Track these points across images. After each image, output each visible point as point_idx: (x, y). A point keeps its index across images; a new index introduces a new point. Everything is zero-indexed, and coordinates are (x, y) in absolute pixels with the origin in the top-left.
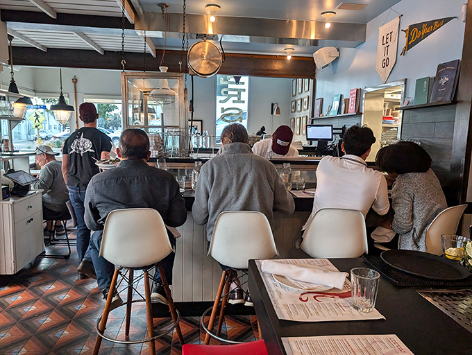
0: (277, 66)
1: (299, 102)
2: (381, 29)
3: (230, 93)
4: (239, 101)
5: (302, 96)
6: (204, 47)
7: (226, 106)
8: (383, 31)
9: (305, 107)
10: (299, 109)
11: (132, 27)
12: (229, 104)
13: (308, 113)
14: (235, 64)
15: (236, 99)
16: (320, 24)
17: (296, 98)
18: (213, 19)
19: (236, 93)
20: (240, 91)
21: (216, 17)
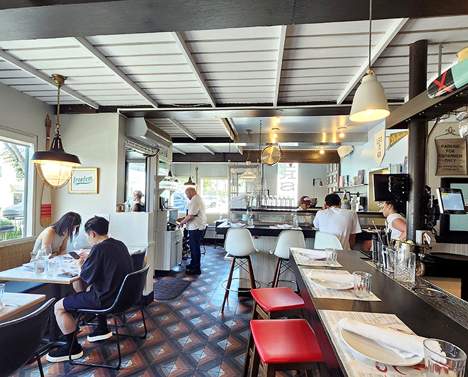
0: (315, 157)
1: (331, 178)
2: (376, 135)
3: (287, 173)
4: (292, 178)
5: (332, 174)
6: (270, 150)
7: (283, 181)
8: (377, 136)
9: (335, 181)
10: (331, 182)
11: (232, 142)
12: (286, 180)
13: (336, 184)
14: (289, 156)
15: (290, 176)
16: (338, 133)
17: (329, 175)
18: (276, 136)
19: (290, 173)
20: (292, 172)
21: (278, 134)
